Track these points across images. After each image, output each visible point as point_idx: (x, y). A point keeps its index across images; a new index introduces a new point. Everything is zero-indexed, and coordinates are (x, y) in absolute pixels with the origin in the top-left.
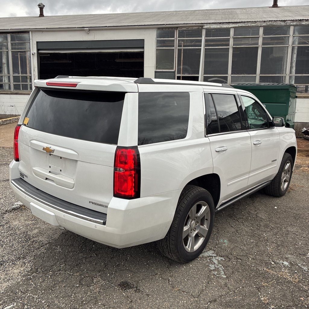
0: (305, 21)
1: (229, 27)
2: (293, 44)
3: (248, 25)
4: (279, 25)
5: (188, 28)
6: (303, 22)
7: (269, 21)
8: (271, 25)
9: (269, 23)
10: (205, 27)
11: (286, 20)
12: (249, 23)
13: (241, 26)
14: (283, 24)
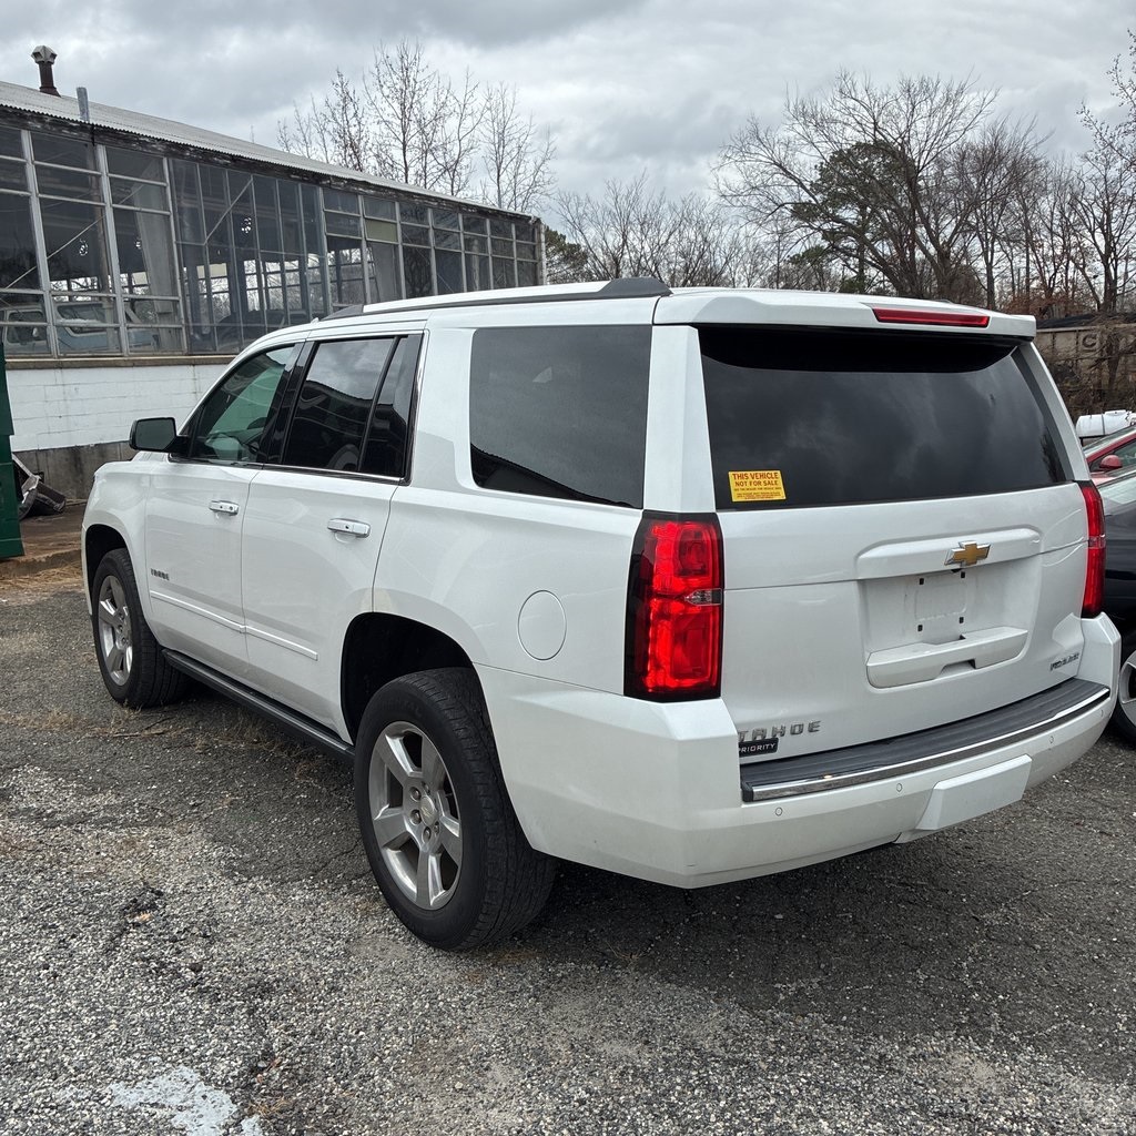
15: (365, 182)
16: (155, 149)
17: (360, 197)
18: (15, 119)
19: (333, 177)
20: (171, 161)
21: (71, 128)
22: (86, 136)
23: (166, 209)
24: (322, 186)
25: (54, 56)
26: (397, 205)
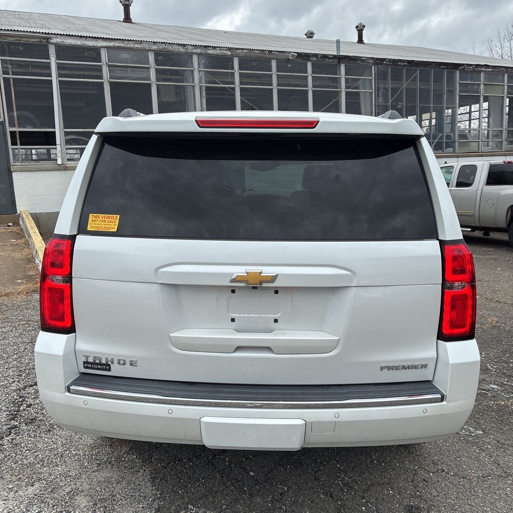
0: (211, 48)
1: (98, 46)
2: (200, 83)
3: (129, 46)
4: (176, 50)
5: (19, 39)
6: (209, 50)
7: (162, 43)
8: (166, 50)
9: (162, 47)
10: (54, 40)
11: (186, 44)
12: (130, 42)
13: (117, 46)
14: (182, 49)
15: (486, 65)
16: (369, 62)
17: (482, 73)
18: (305, 58)
19: (467, 64)
20: (376, 67)
21: (330, 58)
22: (336, 61)
23: (372, 89)
24: (459, 70)
25: (364, 26)
26: (506, 76)
